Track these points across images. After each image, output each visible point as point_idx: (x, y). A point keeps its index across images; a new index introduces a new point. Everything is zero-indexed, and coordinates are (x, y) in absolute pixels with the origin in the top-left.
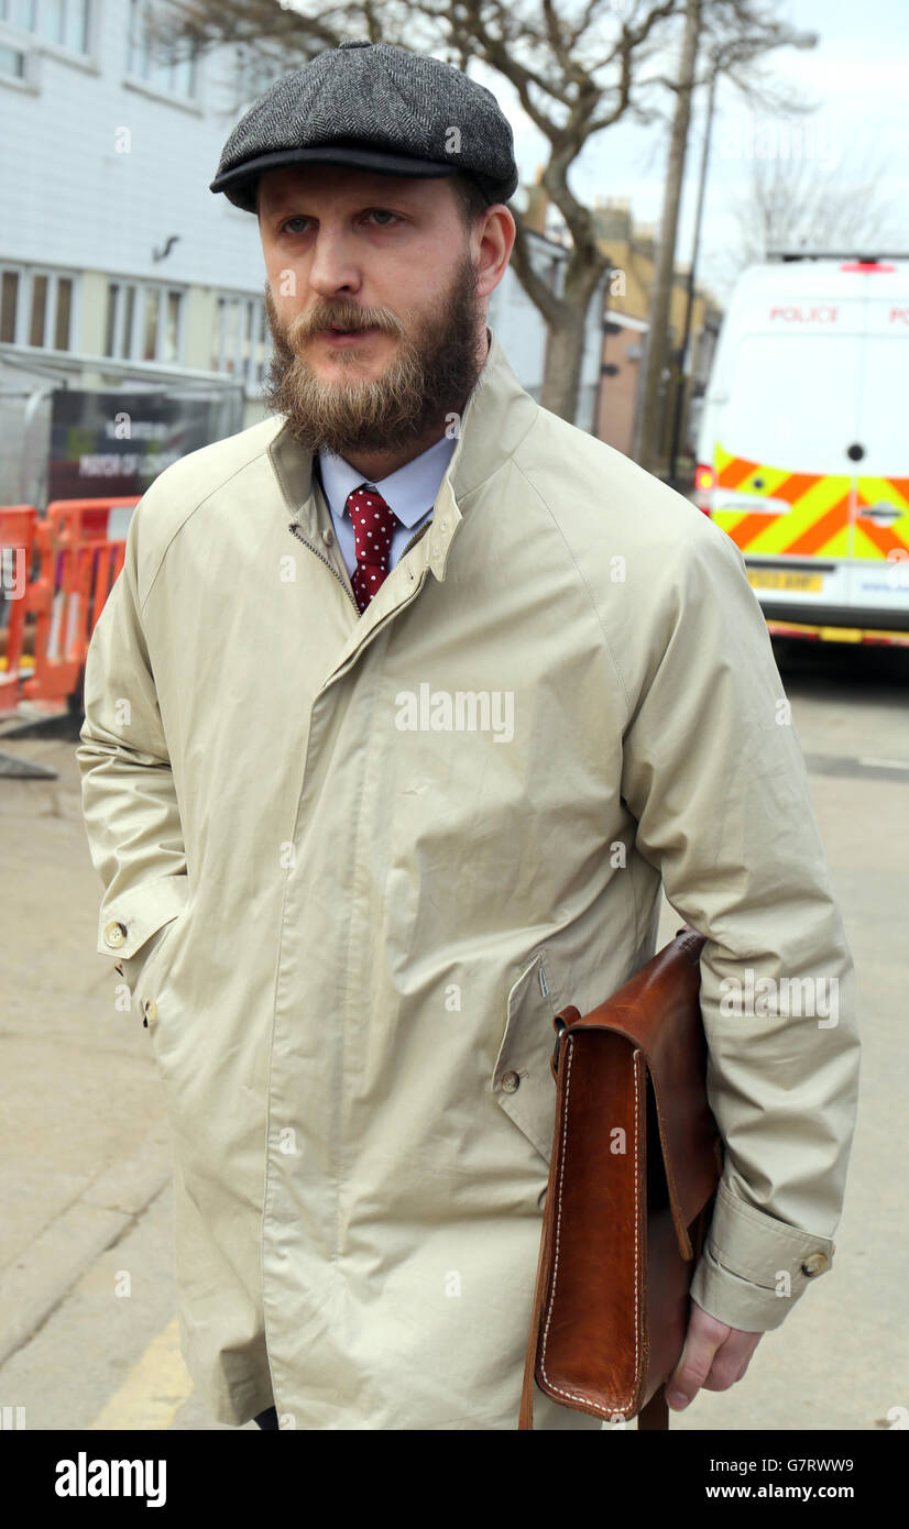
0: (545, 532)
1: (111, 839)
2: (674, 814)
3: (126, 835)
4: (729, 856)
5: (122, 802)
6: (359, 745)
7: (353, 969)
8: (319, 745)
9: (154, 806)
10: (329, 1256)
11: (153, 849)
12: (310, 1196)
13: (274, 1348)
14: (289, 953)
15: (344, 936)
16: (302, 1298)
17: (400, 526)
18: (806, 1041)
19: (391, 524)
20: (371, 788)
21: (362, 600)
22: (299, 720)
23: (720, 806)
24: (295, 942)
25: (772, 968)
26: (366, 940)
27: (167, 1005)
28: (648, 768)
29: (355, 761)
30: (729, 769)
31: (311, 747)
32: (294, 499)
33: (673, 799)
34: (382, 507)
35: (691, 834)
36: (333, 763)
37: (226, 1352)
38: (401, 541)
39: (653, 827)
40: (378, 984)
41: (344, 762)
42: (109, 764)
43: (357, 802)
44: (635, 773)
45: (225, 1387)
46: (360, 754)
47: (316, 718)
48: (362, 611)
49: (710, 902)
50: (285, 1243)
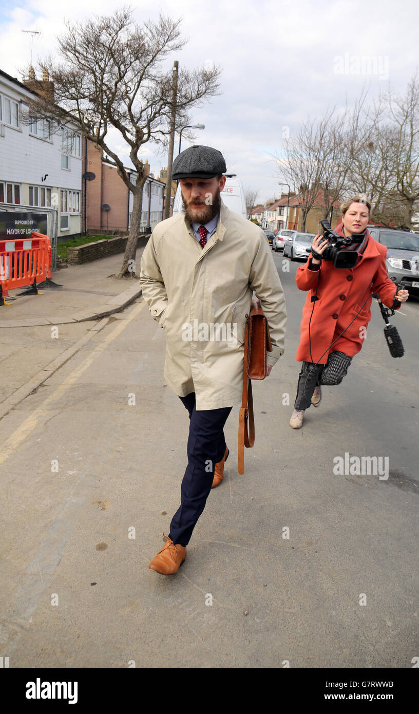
0: (235, 232)
1: (149, 296)
2: (259, 280)
3: (152, 295)
4: (269, 286)
5: (150, 289)
6: (204, 272)
7: (204, 312)
8: (197, 272)
9: (157, 289)
10: (203, 363)
11: (159, 296)
12: (199, 353)
13: (194, 380)
14: (192, 311)
15: (203, 307)
16: (199, 370)
17: (209, 232)
18: (281, 316)
19: (207, 232)
20: (207, 280)
21: (203, 247)
22: (192, 268)
23: (267, 278)
24: (194, 309)
25: (276, 305)
26: (207, 307)
27: (167, 324)
28: (255, 272)
29: (203, 275)
30: (269, 271)
31: (195, 273)
32: (189, 229)
33: (259, 278)
34: (205, 229)
35: (262, 283)
36: (200, 275)
37: (183, 384)
38: (208, 236)
39: (255, 283)
40: (209, 314)
41: (201, 275)
42: (147, 282)
43: (204, 282)
44: (252, 273)
45: (182, 390)
46: (204, 274)
47: (196, 268)
48: (203, 248)
49: (265, 295)
50: (195, 361)
